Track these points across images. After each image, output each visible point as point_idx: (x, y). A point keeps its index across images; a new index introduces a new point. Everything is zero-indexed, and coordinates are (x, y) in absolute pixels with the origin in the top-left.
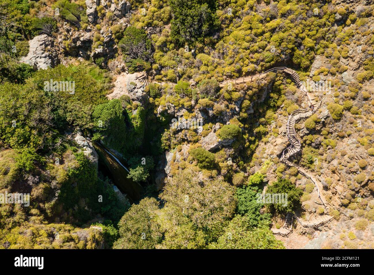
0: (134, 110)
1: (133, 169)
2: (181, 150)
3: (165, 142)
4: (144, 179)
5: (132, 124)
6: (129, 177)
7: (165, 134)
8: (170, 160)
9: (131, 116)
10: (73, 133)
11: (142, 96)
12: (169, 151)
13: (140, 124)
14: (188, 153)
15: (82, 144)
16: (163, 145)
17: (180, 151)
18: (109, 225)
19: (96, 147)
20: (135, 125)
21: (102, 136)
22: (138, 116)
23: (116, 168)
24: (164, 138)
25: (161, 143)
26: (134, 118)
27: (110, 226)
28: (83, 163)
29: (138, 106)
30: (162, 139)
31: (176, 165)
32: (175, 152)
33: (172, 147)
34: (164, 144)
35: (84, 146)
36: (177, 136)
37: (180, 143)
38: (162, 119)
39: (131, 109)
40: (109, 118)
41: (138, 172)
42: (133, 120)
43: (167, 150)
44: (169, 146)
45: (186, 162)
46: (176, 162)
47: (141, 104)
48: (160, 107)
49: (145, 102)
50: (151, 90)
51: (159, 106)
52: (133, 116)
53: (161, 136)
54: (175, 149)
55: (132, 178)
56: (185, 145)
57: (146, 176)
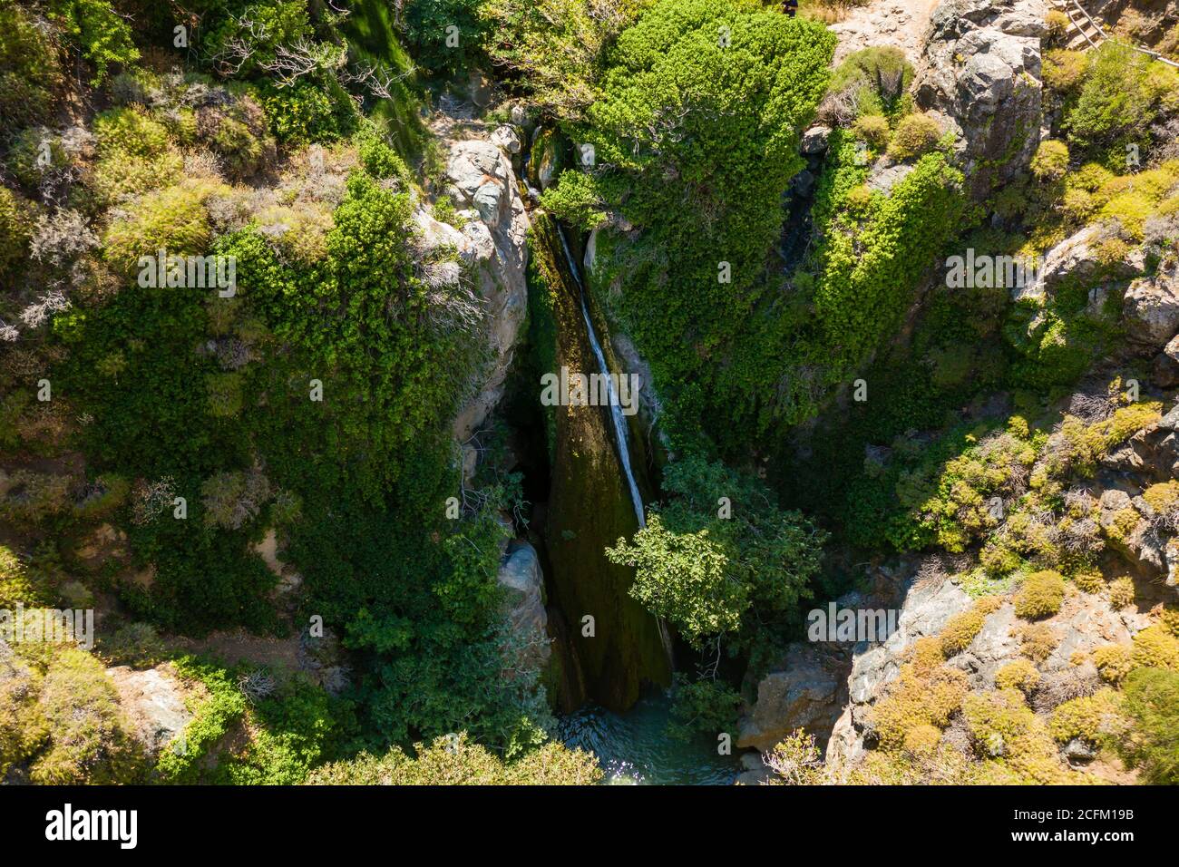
0: (895, 162)
1: (668, 526)
2: (1046, 614)
3: (967, 494)
4: (695, 627)
5: (825, 241)
6: (617, 553)
7: (992, 445)
8: (926, 628)
9: (847, 189)
10: (479, 122)
11: (1002, 87)
12: (951, 571)
13: (872, 270)
14: (1089, 669)
15: (463, 185)
16: (935, 505)
17: (1032, 619)
18: (288, 736)
19: (540, 258)
20: (836, 258)
21: (600, 208)
22: (890, 208)
23: (586, 459)
24: (976, 467)
25: (931, 485)
26: (858, 213)
27: (296, 746)
28: (352, 255)
29: (931, 144)
30: (952, 466)
31: (943, 688)
32: (991, 599)
33: (988, 556)
34: (951, 507)
35: (469, 203)
36: (1077, 498)
37: (1069, 565)
38: (1045, 327)
39: (875, 141)
40: (698, 91)
41: (679, 560)
42: (841, 218)
43: (941, 551)
44: (976, 542)
45: (1037, 721)
46: (952, 666)
47: (963, 146)
48: (1082, 235)
49: (996, 146)
50: (1089, 88)
51: (1078, 223)
52: (858, 193)
53: (962, 446)
54: (1008, 582)
55: (628, 574)
56: (1098, 603)
57: (713, 620)
